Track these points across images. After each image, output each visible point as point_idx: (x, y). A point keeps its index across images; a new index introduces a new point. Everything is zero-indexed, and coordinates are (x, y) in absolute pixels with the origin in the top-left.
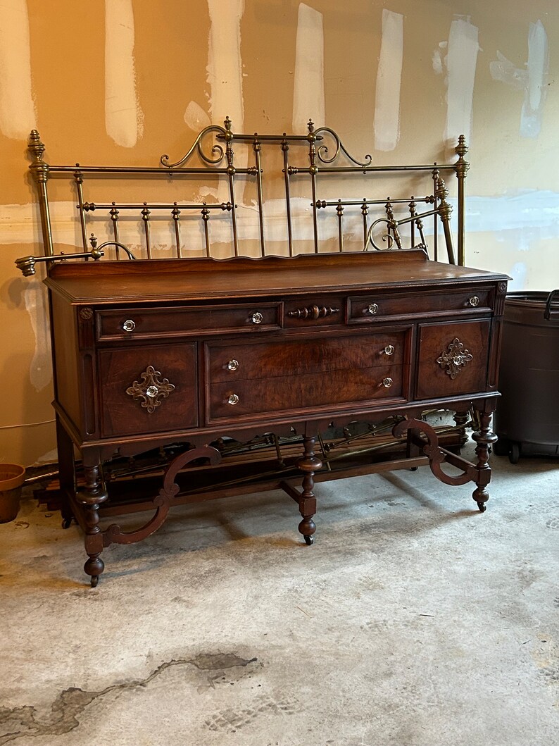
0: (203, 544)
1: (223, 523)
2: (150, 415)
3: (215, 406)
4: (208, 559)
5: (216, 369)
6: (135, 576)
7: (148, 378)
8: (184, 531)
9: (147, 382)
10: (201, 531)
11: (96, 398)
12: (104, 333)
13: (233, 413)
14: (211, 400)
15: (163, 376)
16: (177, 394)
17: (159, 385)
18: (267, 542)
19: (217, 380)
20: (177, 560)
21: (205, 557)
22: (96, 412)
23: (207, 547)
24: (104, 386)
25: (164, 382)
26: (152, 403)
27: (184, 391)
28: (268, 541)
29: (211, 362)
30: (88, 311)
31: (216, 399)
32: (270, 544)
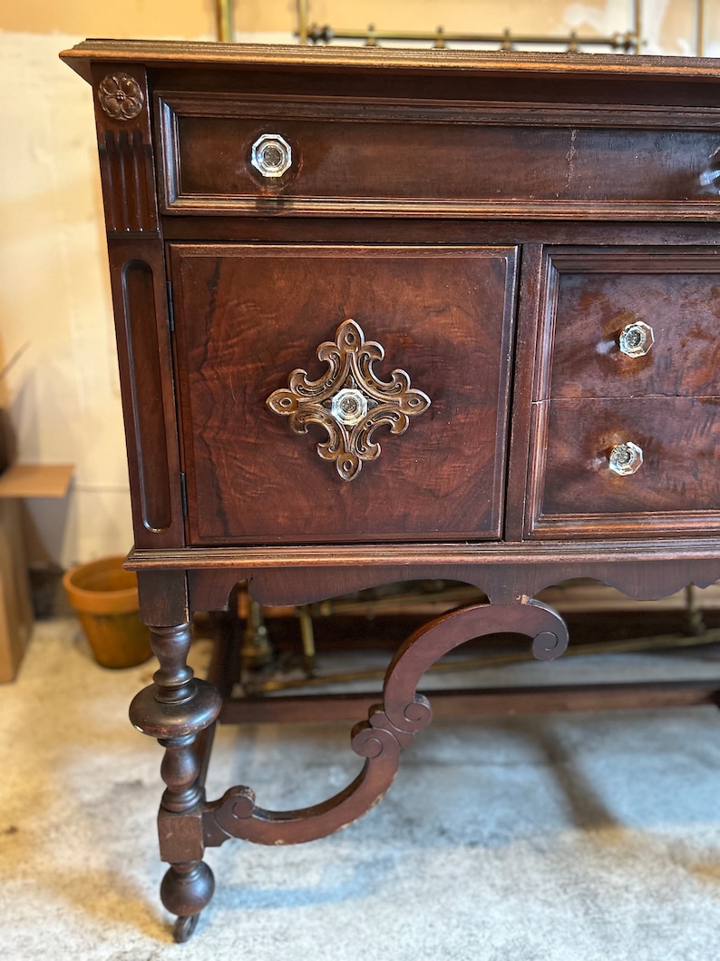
0: (500, 824)
1: (555, 757)
2: (343, 490)
3: (559, 476)
4: (506, 891)
5: (573, 354)
6: (302, 916)
7: (342, 361)
8: (460, 764)
9: (338, 374)
10: (499, 773)
11: (170, 416)
12: (188, 184)
13: (621, 505)
14: (549, 456)
15: (394, 359)
16: (436, 425)
17: (379, 389)
18: (672, 857)
19: (573, 392)
20: (422, 878)
21: (499, 882)
22: (173, 461)
23: (507, 839)
24: (193, 376)
25: (396, 383)
26: (351, 445)
27: (461, 418)
28: (677, 855)
29: (561, 322)
30: (127, 90)
31: (566, 453)
32: (681, 871)
